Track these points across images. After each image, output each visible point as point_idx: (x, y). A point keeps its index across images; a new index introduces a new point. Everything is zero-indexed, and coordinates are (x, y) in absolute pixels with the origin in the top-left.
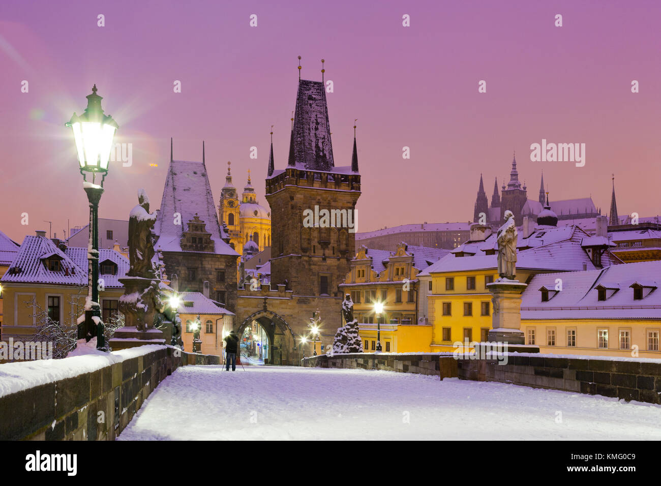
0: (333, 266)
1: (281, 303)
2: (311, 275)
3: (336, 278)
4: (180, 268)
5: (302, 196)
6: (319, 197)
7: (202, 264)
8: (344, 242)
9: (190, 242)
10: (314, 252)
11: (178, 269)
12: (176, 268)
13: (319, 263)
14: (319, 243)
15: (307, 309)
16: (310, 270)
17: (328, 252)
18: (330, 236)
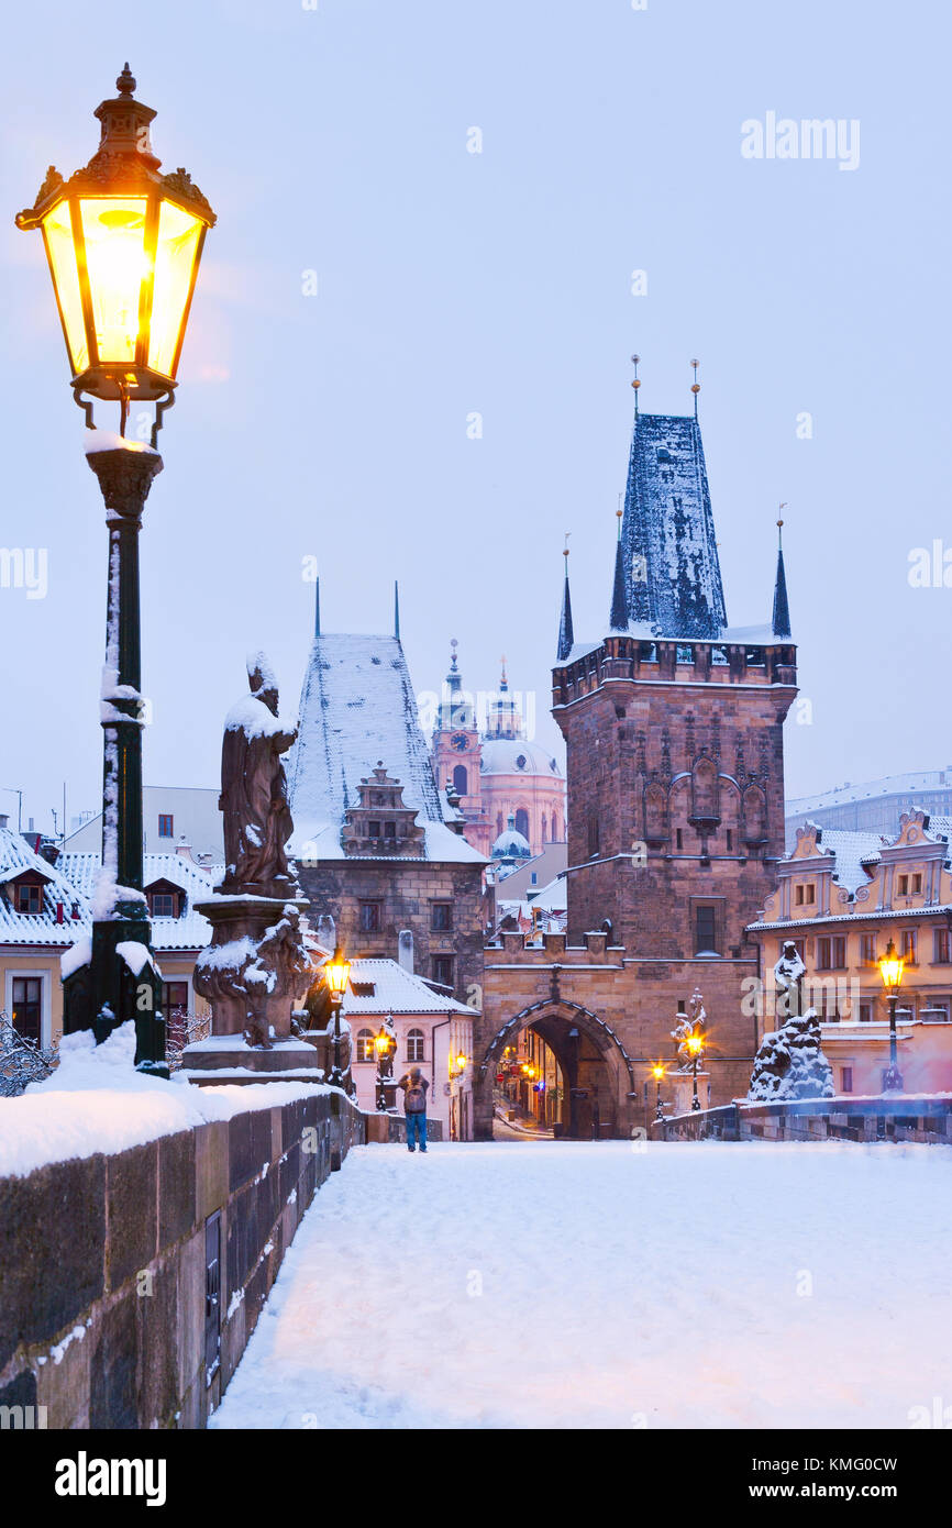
0: (729, 879)
1: (594, 981)
2: (672, 906)
3: (737, 912)
4: (339, 901)
5: (646, 706)
6: (689, 707)
7: (394, 888)
8: (756, 818)
9: (364, 835)
10: (680, 847)
11: (334, 904)
12: (330, 900)
13: (691, 875)
14: (692, 823)
15: (664, 992)
16: (671, 891)
17: (716, 845)
18: (717, 803)
